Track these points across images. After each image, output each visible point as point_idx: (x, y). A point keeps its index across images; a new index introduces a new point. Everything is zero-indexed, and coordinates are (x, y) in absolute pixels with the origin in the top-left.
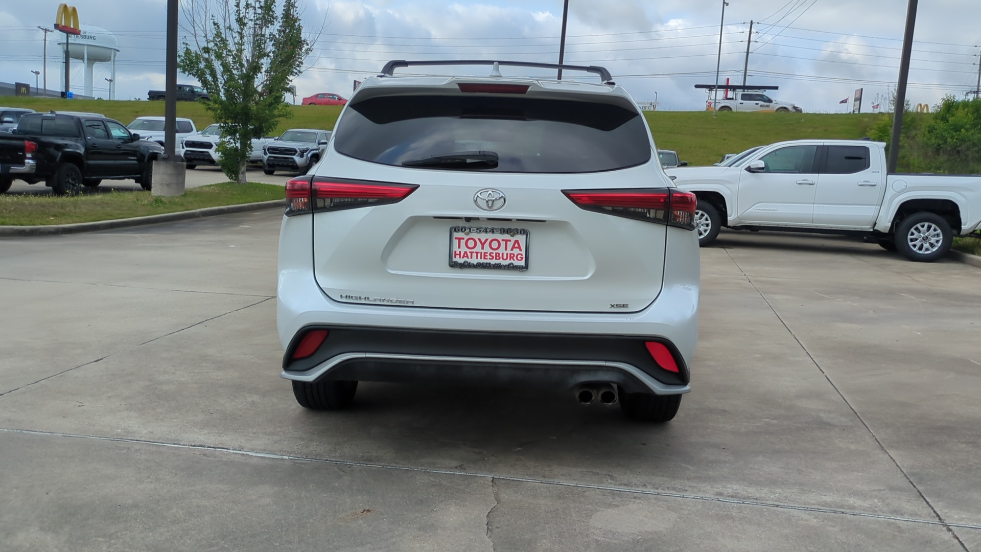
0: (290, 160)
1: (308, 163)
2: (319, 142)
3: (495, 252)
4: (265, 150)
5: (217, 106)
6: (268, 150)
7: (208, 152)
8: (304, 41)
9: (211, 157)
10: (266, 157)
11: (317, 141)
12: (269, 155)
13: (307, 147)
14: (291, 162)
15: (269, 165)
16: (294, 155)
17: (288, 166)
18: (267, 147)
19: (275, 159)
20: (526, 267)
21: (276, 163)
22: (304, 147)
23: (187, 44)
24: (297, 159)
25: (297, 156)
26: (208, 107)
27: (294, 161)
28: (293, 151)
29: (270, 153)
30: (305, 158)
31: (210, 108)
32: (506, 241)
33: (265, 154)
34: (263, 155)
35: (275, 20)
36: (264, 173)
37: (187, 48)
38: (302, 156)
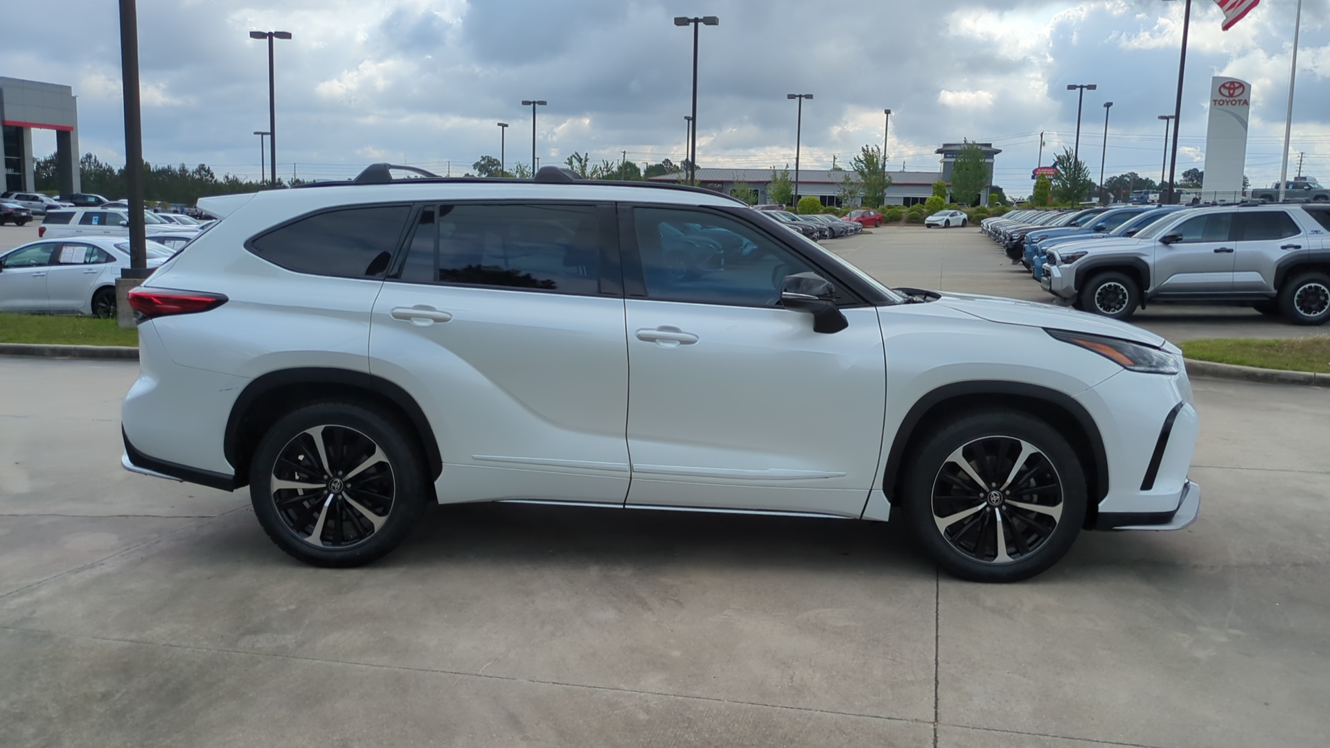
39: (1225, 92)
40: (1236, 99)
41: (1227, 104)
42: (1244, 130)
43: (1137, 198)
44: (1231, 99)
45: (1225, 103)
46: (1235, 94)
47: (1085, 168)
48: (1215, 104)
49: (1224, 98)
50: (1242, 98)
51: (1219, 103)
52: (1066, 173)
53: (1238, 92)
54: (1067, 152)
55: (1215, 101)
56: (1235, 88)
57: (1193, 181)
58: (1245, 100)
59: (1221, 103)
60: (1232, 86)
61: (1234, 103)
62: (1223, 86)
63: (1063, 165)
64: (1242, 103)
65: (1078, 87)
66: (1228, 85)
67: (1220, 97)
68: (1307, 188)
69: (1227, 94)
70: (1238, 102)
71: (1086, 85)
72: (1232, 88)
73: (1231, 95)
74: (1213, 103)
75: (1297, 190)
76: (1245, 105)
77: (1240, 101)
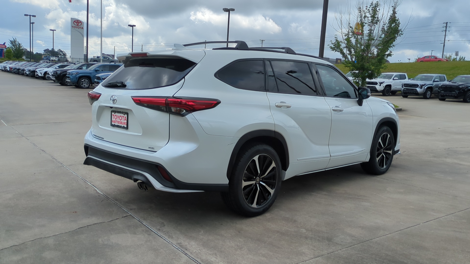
0: (414, 90)
1: (425, 91)
2: (434, 80)
3: (121, 121)
4: (402, 85)
5: (350, 65)
6: (404, 85)
7: (375, 87)
8: (400, 30)
9: (376, 89)
10: (403, 89)
11: (433, 80)
12: (404, 88)
13: (425, 83)
14: (415, 91)
15: (404, 93)
16: (417, 87)
17: (413, 93)
18: (404, 84)
19: (407, 90)
20: (127, 128)
21: (407, 92)
22: (423, 84)
23: (336, 38)
24: (418, 89)
25: (419, 88)
26: (345, 66)
27: (416, 91)
28: (417, 86)
29: (405, 87)
30: (423, 89)
31: (346, 66)
32: (123, 117)
33: (403, 87)
34: (402, 88)
35: (378, 22)
36: (402, 97)
37: (336, 40)
38: (421, 88)
39: (76, 24)
40: (79, 26)
41: (77, 28)
42: (83, 37)
43: (46, 58)
44: (78, 26)
45: (76, 28)
46: (79, 25)
47: (22, 46)
48: (73, 27)
49: (75, 26)
50: (81, 26)
51: (74, 27)
52: (15, 47)
53: (80, 24)
54: (14, 39)
55: (72, 26)
56: (79, 23)
57: (48, 53)
58: (82, 27)
59: (75, 27)
60: (78, 22)
61: (79, 28)
62: (75, 21)
63: (13, 44)
64: (81, 28)
65: (29, 15)
66: (76, 21)
67: (74, 25)
68: (108, 58)
69: (76, 25)
70: (80, 28)
71: (32, 15)
72: (78, 23)
73: (78, 25)
74: (72, 27)
75: (105, 59)
76: (82, 29)
77: (81, 27)
